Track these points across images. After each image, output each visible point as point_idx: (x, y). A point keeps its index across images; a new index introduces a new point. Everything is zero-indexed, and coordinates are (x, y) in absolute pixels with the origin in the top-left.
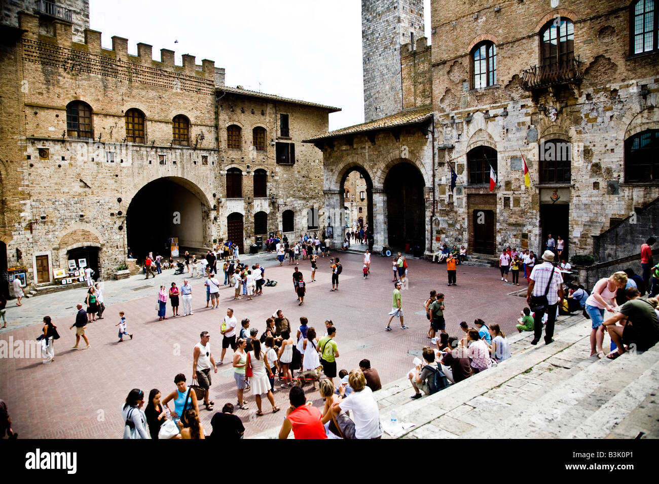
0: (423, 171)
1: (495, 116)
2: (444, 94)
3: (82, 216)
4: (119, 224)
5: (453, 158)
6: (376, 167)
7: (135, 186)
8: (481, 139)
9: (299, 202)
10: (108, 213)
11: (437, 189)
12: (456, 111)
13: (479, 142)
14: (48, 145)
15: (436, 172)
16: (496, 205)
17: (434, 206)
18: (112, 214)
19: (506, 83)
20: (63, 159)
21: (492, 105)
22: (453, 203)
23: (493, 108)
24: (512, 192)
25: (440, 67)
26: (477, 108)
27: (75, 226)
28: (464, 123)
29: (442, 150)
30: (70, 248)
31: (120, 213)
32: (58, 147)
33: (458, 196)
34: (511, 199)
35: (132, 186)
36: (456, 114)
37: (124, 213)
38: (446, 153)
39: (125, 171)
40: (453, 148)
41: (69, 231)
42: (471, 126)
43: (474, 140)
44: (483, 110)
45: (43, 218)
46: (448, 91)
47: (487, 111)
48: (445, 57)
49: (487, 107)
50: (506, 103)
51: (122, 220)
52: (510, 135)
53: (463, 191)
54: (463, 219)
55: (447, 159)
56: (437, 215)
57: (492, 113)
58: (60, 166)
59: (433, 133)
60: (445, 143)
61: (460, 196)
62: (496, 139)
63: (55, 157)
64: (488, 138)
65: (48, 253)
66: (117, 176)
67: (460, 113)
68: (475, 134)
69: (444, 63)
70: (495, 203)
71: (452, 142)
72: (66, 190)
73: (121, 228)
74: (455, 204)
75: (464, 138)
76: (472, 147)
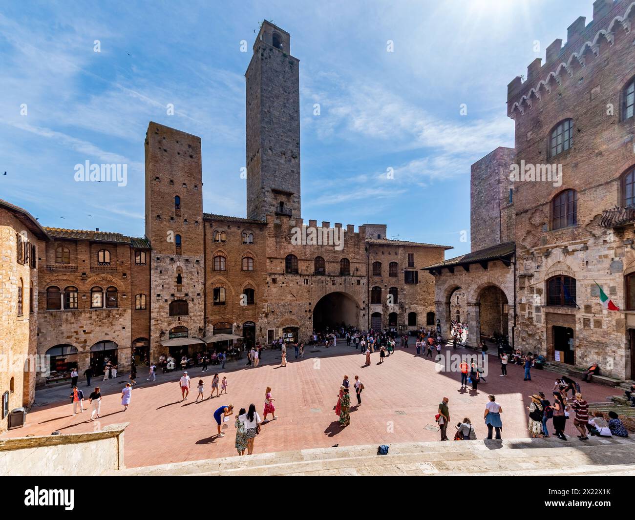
0: (506, 292)
1: (574, 251)
2: (525, 235)
3: (291, 312)
4: (309, 316)
5: (532, 284)
6: (470, 288)
7: (318, 296)
8: (559, 269)
9: (420, 307)
10: (303, 310)
11: (518, 307)
12: (536, 248)
13: (557, 272)
14: (277, 276)
15: (517, 294)
16: (575, 324)
17: (515, 319)
18: (306, 311)
19: (587, 222)
20: (283, 283)
21: (571, 242)
22: (532, 318)
23: (573, 244)
24: (593, 315)
25: (523, 215)
26: (556, 245)
27: (287, 316)
28: (543, 257)
29: (523, 277)
30: (284, 327)
31: (310, 310)
32: (281, 277)
33: (537, 314)
34: (592, 321)
35: (317, 297)
36: (535, 250)
37: (312, 310)
38: (526, 279)
39: (314, 288)
40: (532, 276)
41: (284, 319)
42: (549, 259)
43: (552, 270)
44: (562, 246)
45: (273, 312)
46: (529, 232)
47: (566, 247)
48: (528, 207)
49: (566, 243)
50: (585, 240)
51: (311, 314)
52: (589, 267)
53: (542, 309)
54: (542, 332)
55: (527, 284)
56: (518, 326)
57: (570, 248)
58: (281, 287)
59: (515, 264)
60: (525, 272)
61: (539, 314)
62: (575, 269)
63: (280, 282)
64: (566, 269)
65: (274, 329)
66: (309, 291)
67: (539, 249)
68: (553, 265)
69: (526, 211)
70: (574, 322)
71: (531, 272)
72: (284, 298)
73: (310, 318)
74: (534, 319)
75: (543, 269)
76: (551, 276)
